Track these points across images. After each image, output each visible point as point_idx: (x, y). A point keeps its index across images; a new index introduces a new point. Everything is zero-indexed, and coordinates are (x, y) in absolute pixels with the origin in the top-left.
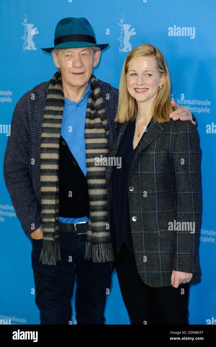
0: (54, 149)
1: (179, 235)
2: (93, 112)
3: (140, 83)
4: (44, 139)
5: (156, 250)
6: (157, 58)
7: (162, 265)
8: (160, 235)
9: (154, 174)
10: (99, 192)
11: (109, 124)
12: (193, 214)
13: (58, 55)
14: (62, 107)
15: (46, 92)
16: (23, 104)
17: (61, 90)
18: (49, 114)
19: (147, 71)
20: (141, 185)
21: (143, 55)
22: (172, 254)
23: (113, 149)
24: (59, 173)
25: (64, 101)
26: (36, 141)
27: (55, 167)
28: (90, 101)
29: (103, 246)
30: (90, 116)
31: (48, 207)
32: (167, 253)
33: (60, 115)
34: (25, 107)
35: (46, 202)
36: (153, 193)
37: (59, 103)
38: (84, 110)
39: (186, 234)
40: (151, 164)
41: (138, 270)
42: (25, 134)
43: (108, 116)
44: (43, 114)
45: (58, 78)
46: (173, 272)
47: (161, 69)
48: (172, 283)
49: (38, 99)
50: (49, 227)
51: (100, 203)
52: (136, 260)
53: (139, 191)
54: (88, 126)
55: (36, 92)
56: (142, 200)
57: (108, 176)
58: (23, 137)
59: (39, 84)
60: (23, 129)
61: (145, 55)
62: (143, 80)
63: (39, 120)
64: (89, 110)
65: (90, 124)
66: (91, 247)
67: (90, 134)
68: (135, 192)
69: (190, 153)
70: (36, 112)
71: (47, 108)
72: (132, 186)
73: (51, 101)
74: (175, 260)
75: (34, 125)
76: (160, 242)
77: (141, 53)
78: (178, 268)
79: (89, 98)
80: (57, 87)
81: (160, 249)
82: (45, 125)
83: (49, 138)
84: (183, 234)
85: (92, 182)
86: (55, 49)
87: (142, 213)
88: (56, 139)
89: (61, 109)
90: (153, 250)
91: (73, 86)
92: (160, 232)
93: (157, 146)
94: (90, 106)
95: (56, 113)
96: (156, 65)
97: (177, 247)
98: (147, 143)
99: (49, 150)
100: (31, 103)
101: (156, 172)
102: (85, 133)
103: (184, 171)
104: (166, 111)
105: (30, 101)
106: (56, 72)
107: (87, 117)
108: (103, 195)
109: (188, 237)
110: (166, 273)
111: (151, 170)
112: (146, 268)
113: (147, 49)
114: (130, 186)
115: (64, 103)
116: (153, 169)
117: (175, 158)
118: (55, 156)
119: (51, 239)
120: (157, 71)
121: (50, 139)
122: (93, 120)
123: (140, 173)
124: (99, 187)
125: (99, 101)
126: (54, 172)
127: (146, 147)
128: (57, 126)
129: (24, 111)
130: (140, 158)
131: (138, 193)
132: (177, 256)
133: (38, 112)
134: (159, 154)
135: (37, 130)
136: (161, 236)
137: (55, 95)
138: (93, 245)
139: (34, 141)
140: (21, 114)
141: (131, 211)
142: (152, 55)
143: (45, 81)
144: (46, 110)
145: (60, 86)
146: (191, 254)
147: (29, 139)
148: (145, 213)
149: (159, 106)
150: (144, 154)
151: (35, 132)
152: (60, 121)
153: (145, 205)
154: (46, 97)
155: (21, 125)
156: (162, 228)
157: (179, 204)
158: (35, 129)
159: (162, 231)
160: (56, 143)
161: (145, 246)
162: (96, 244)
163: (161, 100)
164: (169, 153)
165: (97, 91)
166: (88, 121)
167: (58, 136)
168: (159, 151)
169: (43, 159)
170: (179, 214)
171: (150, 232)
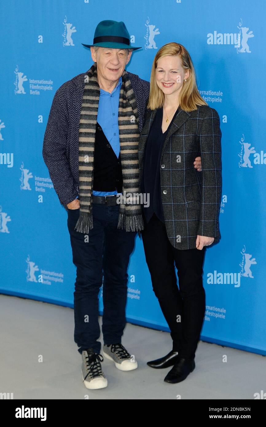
0: (91, 134)
1: (205, 206)
2: (125, 102)
3: (166, 79)
4: (81, 124)
5: (183, 219)
6: (182, 57)
7: (189, 231)
8: (187, 206)
9: (183, 153)
10: (132, 172)
11: (139, 112)
12: (216, 187)
13: (97, 52)
14: (98, 97)
15: (83, 83)
16: (63, 93)
17: (96, 82)
18: (87, 103)
19: (173, 69)
20: (171, 163)
21: (170, 56)
22: (197, 222)
23: (144, 134)
24: (95, 154)
25: (99, 91)
26: (75, 126)
27: (92, 149)
28: (122, 92)
29: (136, 217)
30: (122, 106)
31: (85, 183)
32: (193, 221)
33: (97, 104)
34: (64, 96)
35: (83, 179)
36: (182, 170)
37: (95, 93)
38: (117, 100)
39: (210, 205)
40: (181, 145)
41: (168, 236)
42: (64, 119)
43: (138, 105)
44: (81, 103)
45: (94, 71)
46: (198, 236)
47: (186, 66)
48: (197, 246)
49: (76, 89)
50: (86, 201)
51: (133, 181)
52: (166, 227)
53: (170, 168)
54: (121, 115)
55: (75, 83)
56: (172, 176)
57: (140, 157)
58: (63, 121)
59: (76, 75)
60: (62, 115)
61: (172, 55)
62: (169, 76)
63: (78, 108)
64: (121, 100)
65: (123, 112)
66: (124, 218)
67: (123, 121)
68: (166, 169)
69: (214, 136)
70: (75, 100)
71: (85, 98)
72: (163, 164)
73: (88, 92)
74: (201, 227)
75: (73, 112)
76: (187, 212)
77: (168, 53)
78: (203, 234)
79: (121, 89)
80: (93, 79)
81: (187, 218)
82: (83, 113)
83: (86, 124)
84: (208, 205)
85: (125, 162)
86: (95, 47)
87: (172, 187)
88: (93, 125)
89: (97, 98)
90: (181, 219)
91: (107, 79)
92: (188, 203)
93: (186, 130)
94: (123, 97)
95: (93, 102)
96: (181, 63)
97: (202, 215)
98: (177, 127)
99: (87, 135)
100: (70, 92)
101: (185, 152)
102: (119, 120)
103: (209, 151)
104: (192, 102)
105: (69, 90)
106: (92, 66)
107: (119, 106)
108: (136, 174)
109: (212, 207)
110: (192, 237)
111: (181, 150)
112: (175, 234)
113: (174, 48)
114: (162, 164)
115: (100, 93)
116: (183, 149)
117: (201, 140)
118: (92, 140)
119: (88, 211)
120: (182, 68)
121: (88, 125)
122: (125, 109)
123: (171, 153)
124: (132, 167)
125: (130, 93)
126: (91, 154)
127: (176, 130)
128: (94, 113)
129: (64, 99)
130: (171, 140)
131: (168, 170)
132: (203, 223)
133: (76, 101)
134: (188, 136)
135: (75, 116)
136: (189, 207)
137: (91, 86)
138: (126, 217)
139: (73, 126)
140: (61, 102)
141: (162, 186)
142: (178, 55)
143: (82, 73)
144: (84, 100)
145: (96, 78)
146: (214, 222)
147: (68, 124)
148: (174, 188)
149: (186, 97)
150: (174, 136)
151: (74, 118)
152: (96, 109)
153: (174, 180)
154: (84, 88)
155: (61, 111)
156: (189, 200)
157: (205, 179)
158: (74, 116)
159: (189, 202)
160: (93, 129)
161: (174, 215)
162: (130, 216)
163: (187, 92)
164: (196, 136)
165: (127, 84)
166: (121, 110)
167: (95, 122)
168: (188, 134)
169: (82, 142)
170: (204, 188)
171: (178, 203)
